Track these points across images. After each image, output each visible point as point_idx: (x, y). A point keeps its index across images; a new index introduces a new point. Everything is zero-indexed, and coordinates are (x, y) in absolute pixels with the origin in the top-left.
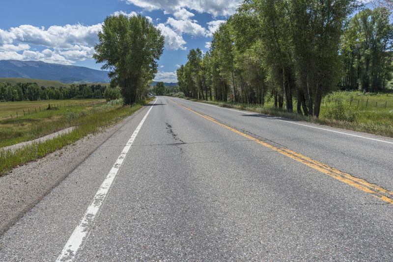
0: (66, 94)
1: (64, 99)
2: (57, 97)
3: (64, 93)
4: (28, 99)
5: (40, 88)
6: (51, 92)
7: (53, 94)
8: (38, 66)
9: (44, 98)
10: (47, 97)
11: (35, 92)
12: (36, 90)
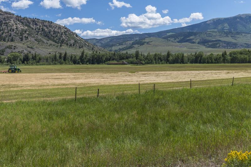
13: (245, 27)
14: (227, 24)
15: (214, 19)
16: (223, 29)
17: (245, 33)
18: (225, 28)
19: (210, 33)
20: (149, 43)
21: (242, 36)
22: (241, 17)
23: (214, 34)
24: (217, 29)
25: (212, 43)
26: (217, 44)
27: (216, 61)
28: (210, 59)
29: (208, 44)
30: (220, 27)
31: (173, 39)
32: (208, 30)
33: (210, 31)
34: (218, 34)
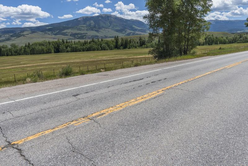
0: (230, 40)
1: (229, 44)
2: (224, 43)
3: (229, 40)
4: (207, 44)
5: (215, 38)
6: (221, 40)
7: (222, 40)
8: (214, 23)
9: (216, 43)
10: (219, 43)
11: (211, 40)
12: (212, 39)
13: (105, 24)
14: (93, 21)
15: (83, 17)
16: (90, 25)
17: (104, 28)
18: (91, 24)
19: (80, 28)
20: (26, 36)
21: (102, 30)
22: (101, 16)
23: (83, 28)
24: (86, 24)
25: (80, 35)
26: (84, 36)
27: (16, 53)
28: (10, 51)
29: (78, 36)
30: (88, 23)
31: (51, 32)
32: (79, 25)
33: (80, 26)
34: (86, 28)
